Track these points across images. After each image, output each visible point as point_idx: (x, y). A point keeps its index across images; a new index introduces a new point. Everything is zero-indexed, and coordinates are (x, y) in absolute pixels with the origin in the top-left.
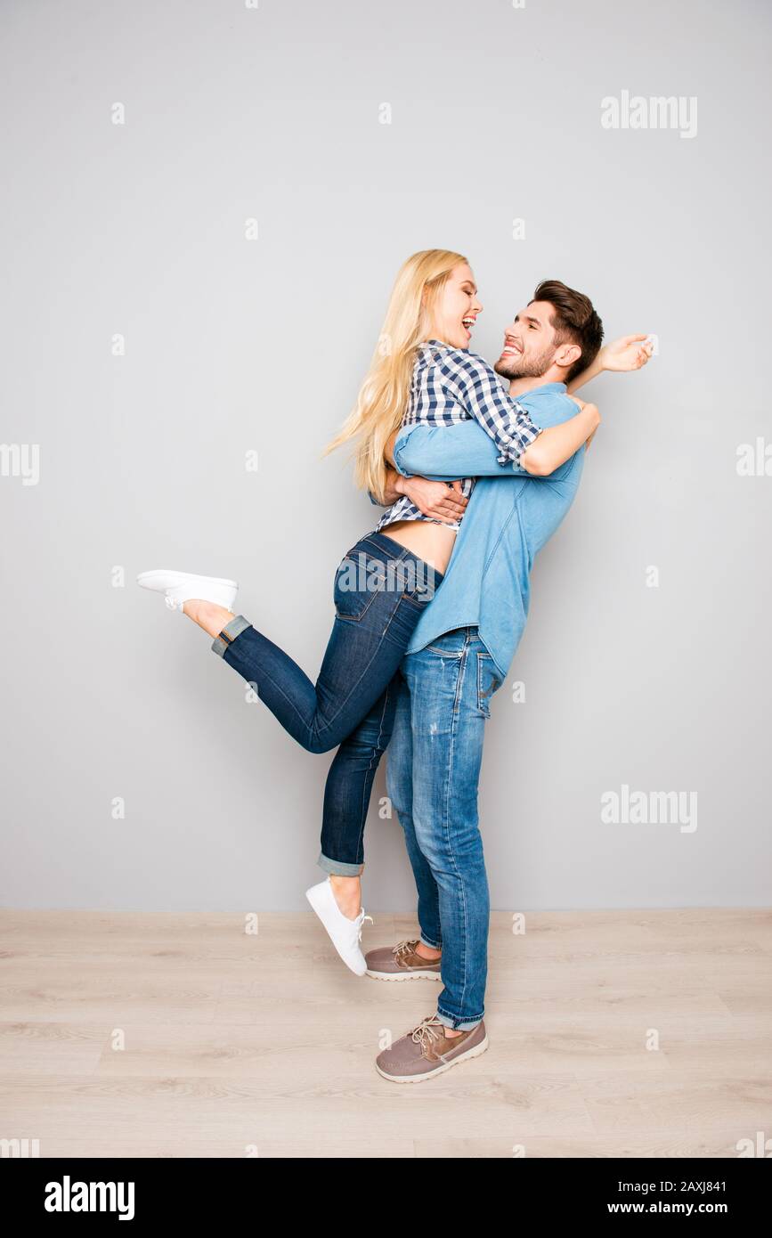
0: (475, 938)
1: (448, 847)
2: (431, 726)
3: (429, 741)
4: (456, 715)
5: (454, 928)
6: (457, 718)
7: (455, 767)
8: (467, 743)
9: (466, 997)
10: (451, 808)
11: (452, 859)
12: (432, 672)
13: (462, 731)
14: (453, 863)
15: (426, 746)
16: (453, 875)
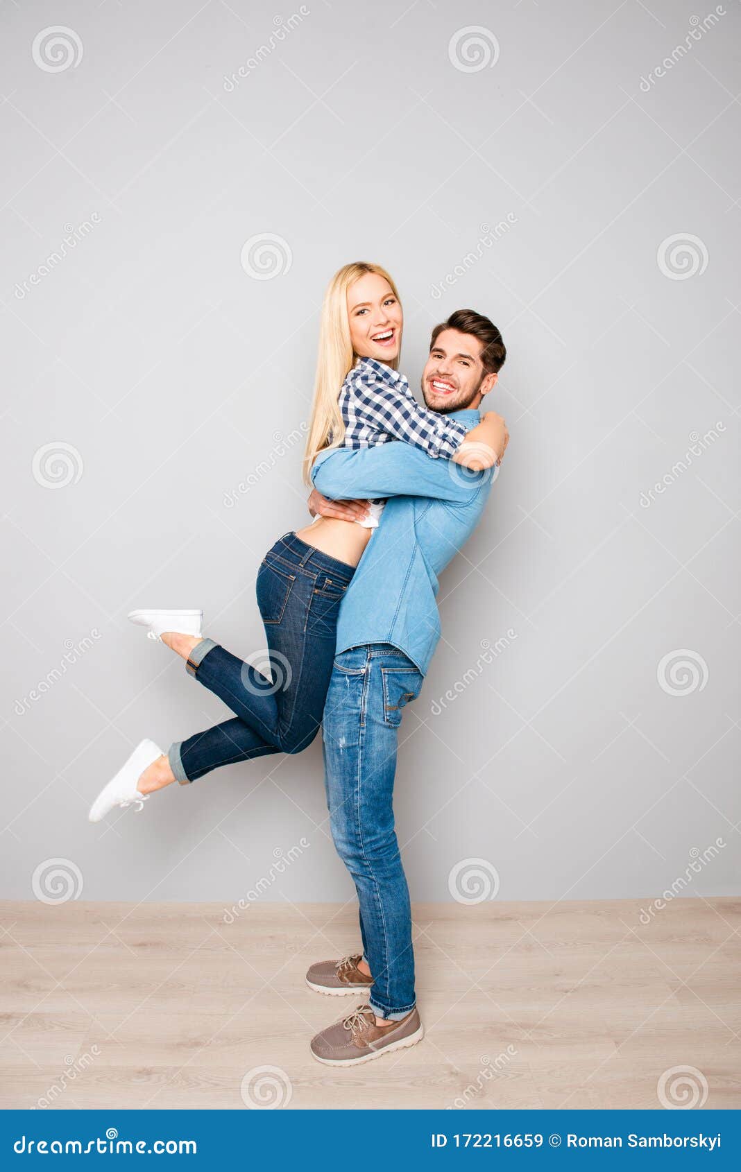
0: (395, 936)
1: (362, 852)
2: (340, 739)
3: (338, 753)
4: (363, 728)
5: (373, 926)
6: (364, 731)
7: (363, 777)
8: (375, 754)
9: (391, 989)
10: (362, 816)
11: (367, 863)
12: (339, 689)
13: (369, 743)
14: (368, 866)
15: (337, 760)
16: (369, 878)
